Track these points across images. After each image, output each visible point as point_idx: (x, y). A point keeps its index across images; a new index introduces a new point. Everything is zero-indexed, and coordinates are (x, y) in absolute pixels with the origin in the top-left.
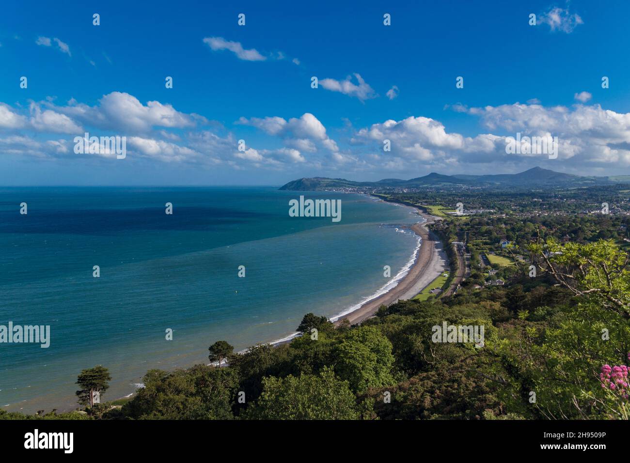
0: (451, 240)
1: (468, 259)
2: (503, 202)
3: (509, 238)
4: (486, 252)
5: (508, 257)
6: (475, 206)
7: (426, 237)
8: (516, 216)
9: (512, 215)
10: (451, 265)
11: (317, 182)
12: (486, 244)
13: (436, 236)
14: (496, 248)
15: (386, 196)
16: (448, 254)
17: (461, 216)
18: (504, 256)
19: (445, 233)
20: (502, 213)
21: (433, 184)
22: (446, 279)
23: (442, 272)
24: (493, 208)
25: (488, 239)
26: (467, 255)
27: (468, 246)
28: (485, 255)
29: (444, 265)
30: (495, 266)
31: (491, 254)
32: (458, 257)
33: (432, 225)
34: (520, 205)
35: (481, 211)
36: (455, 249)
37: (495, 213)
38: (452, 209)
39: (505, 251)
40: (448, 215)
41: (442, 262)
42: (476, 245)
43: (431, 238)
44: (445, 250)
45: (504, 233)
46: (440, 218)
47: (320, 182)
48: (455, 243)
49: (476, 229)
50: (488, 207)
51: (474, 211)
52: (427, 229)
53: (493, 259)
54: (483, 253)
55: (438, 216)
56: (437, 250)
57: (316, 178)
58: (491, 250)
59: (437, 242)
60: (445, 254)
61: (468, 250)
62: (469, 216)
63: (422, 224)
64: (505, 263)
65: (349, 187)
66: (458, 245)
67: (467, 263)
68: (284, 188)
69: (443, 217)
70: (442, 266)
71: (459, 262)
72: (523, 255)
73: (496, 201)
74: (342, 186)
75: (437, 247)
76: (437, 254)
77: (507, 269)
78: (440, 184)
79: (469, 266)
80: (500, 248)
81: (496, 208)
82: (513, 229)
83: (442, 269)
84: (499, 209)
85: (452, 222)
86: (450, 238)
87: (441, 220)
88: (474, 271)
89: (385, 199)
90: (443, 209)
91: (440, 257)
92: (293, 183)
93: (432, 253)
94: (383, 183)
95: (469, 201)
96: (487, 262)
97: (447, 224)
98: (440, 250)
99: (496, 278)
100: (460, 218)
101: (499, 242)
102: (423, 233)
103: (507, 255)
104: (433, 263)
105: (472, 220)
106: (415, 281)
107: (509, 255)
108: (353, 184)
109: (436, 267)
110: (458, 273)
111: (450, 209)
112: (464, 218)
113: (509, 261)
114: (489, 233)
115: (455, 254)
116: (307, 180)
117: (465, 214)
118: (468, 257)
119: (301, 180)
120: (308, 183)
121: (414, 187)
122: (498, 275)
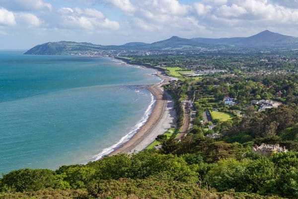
0: (181, 99)
1: (193, 116)
2: (234, 63)
3: (231, 95)
4: (210, 109)
5: (229, 113)
6: (209, 67)
7: (161, 97)
8: (244, 75)
9: (240, 74)
10: (177, 123)
11: (63, 46)
12: (211, 101)
13: (169, 96)
14: (219, 105)
15: (129, 59)
16: (177, 112)
17: (195, 77)
18: (225, 112)
19: (177, 93)
20: (232, 73)
21: (175, 47)
22: (171, 135)
23: (169, 129)
24: (225, 68)
25: (214, 97)
26: (193, 113)
27: (195, 104)
28: (209, 112)
29: (172, 122)
30: (215, 122)
31: (214, 110)
32: (184, 115)
33: (167, 86)
34: (248, 65)
35: (213, 72)
36: (184, 107)
37: (226, 73)
38: (188, 70)
39: (227, 108)
40: (184, 76)
41: (171, 120)
42: (202, 103)
43: (164, 98)
44: (174, 108)
45: (228, 91)
46: (174, 79)
47: (66, 45)
48: (184, 101)
49: (204, 88)
50: (220, 68)
51: (207, 72)
52: (162, 90)
53: (216, 115)
54: (208, 110)
55: (174, 77)
56: (168, 109)
57: (61, 42)
58: (215, 107)
59: (169, 101)
60: (174, 112)
61: (194, 108)
62: (202, 76)
63: (158, 85)
64: (224, 117)
65: (94, 51)
66: (187, 103)
67: (191, 119)
68: (30, 52)
69: (179, 77)
70: (170, 123)
71: (185, 119)
72: (242, 110)
73: (228, 62)
74: (88, 50)
75: (168, 107)
76: (167, 112)
77: (225, 124)
78: (181, 47)
79: (193, 122)
80: (223, 104)
81: (228, 69)
82: (236, 88)
83: (169, 126)
84: (230, 69)
85: (185, 82)
86: (180, 97)
87: (175, 81)
88: (196, 127)
89: (128, 61)
90: (180, 70)
91: (169, 115)
92: (39, 47)
93: (162, 112)
94: (128, 46)
95: (204, 63)
96: (210, 117)
97: (181, 84)
98: (170, 108)
99: (213, 132)
100: (193, 78)
101: (222, 99)
102: (157, 93)
103: (228, 111)
104: (162, 121)
105: (204, 79)
106: (142, 139)
107: (230, 111)
108: (100, 48)
109: (164, 125)
110: (182, 129)
111: (186, 70)
112: (197, 79)
113: (229, 116)
114: (215, 91)
115: (183, 112)
116: (53, 44)
117: (199, 75)
118: (194, 114)
119: (46, 44)
120: (54, 47)
121: (156, 50)
122: (215, 129)
